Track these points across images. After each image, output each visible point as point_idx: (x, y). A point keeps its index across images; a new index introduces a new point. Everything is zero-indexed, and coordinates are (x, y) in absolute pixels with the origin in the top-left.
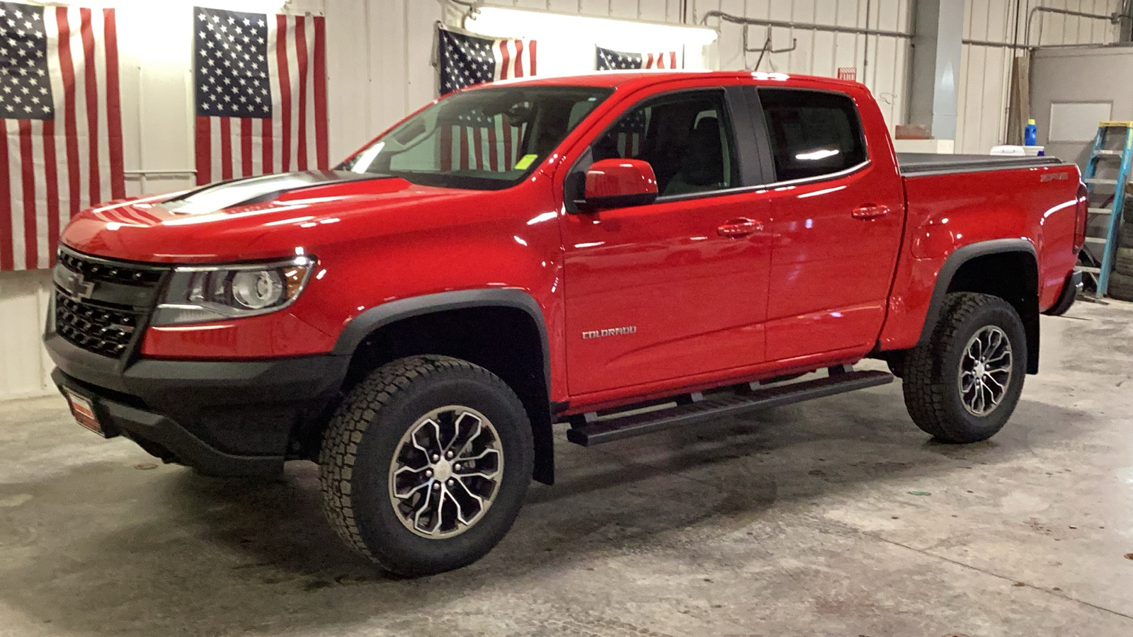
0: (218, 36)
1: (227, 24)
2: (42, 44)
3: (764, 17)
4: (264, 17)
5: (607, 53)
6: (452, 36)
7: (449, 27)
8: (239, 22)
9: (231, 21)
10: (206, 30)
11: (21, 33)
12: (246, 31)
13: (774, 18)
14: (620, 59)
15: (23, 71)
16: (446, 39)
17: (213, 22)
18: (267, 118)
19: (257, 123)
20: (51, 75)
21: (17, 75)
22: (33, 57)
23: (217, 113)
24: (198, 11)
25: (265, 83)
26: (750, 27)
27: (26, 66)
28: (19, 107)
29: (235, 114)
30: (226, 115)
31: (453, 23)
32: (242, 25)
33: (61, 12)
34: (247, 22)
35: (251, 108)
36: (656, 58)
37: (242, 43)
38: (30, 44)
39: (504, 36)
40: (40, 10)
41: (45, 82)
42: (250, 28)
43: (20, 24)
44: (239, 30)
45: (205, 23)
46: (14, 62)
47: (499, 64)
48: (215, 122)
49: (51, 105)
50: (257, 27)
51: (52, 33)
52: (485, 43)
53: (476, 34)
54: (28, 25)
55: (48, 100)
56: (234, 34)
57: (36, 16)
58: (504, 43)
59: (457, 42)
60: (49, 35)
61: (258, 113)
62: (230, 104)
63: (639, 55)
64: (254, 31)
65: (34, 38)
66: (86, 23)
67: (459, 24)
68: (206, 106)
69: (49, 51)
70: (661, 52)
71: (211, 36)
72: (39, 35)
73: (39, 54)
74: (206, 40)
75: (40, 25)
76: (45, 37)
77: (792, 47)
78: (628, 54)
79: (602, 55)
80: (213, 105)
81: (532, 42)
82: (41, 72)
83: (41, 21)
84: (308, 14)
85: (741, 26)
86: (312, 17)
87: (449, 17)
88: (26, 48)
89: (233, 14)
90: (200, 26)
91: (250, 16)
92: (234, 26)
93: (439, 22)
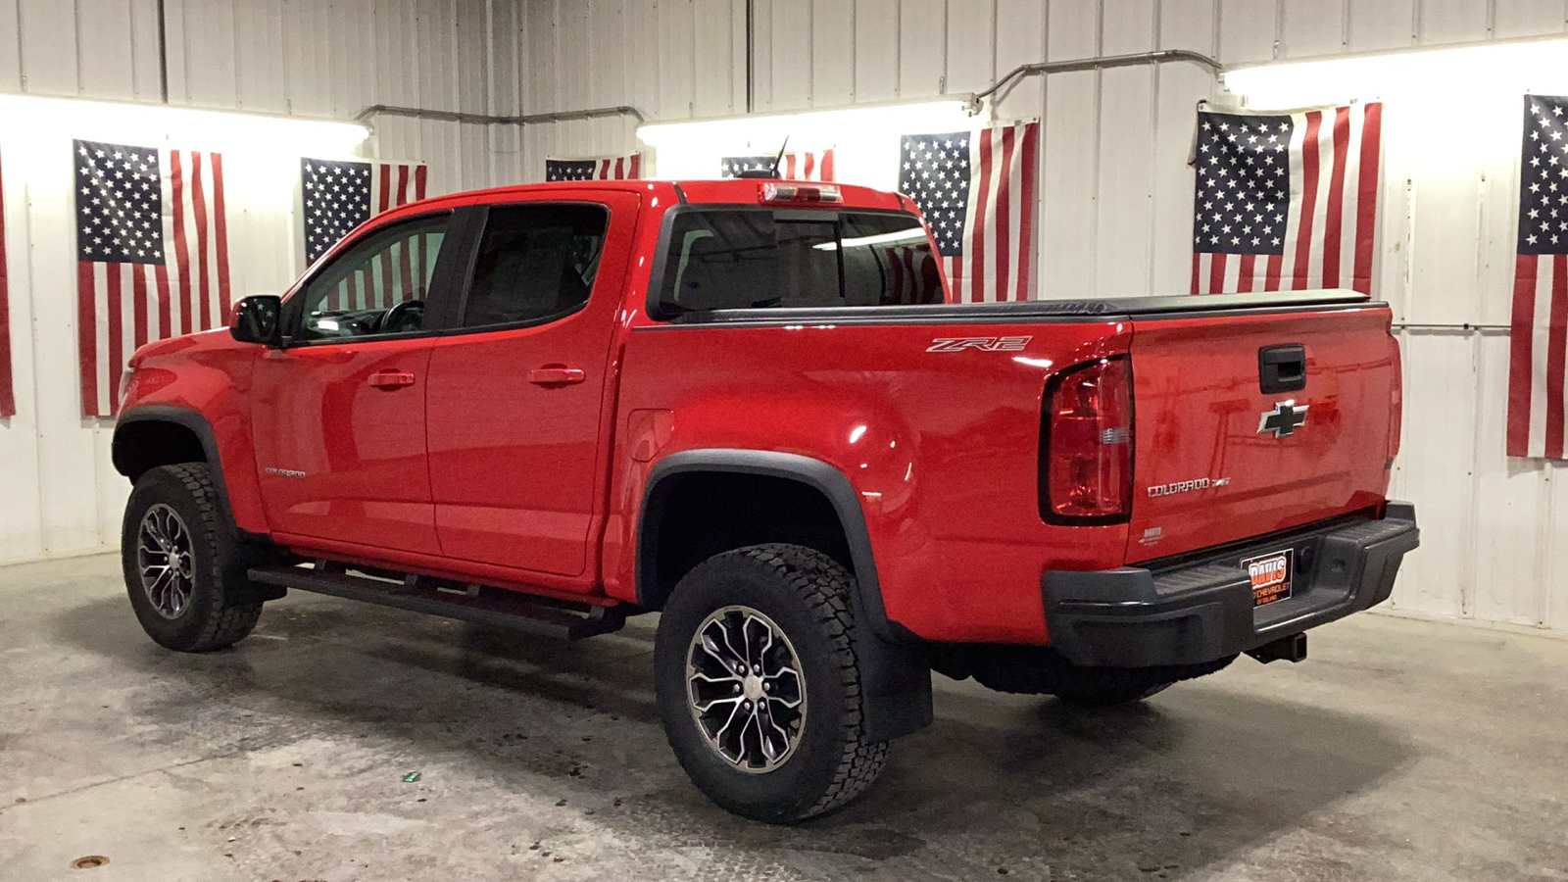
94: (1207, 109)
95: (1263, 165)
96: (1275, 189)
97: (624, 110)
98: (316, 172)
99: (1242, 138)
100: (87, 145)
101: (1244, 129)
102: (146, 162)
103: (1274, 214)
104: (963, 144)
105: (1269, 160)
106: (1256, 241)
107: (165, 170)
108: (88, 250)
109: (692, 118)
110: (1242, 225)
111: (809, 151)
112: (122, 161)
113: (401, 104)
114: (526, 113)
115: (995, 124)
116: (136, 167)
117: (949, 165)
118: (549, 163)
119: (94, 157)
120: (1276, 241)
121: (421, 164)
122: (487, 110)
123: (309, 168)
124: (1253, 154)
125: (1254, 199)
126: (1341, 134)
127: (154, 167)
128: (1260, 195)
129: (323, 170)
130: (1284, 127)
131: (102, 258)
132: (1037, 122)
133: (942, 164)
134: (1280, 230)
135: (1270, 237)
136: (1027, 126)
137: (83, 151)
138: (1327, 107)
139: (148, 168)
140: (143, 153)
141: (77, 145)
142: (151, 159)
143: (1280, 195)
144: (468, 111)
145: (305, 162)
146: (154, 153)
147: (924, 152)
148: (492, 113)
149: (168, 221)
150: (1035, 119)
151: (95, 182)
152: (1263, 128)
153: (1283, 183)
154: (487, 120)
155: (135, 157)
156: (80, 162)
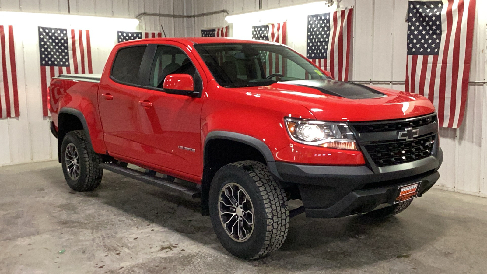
47: (443, 15)
60: (269, 35)
95: (432, 20)
96: (436, 30)
97: (223, 11)
98: (122, 35)
99: (424, 10)
100: (43, 28)
101: (425, 7)
102: (63, 33)
103: (436, 39)
104: (328, 17)
105: (434, 18)
106: (429, 50)
107: (69, 36)
108: (44, 62)
109: (243, 12)
110: (424, 44)
111: (279, 23)
112: (55, 33)
113: (152, 12)
114: (196, 14)
115: (338, 9)
116: (59, 35)
117: (323, 25)
118: (202, 31)
119: (45, 32)
120: (436, 50)
121: (160, 32)
122: (183, 13)
123: (120, 34)
124: (428, 16)
125: (428, 34)
126: (461, 7)
127: (66, 35)
128: (431, 32)
129: (125, 35)
130: (440, 5)
131: (48, 65)
132: (352, 8)
134: (438, 46)
135: (434, 48)
136: (349, 9)
137: (41, 30)
139: (64, 35)
140: (62, 30)
141: (39, 28)
142: (65, 32)
143: (438, 32)
144: (176, 13)
145: (118, 32)
146: (66, 30)
147: (315, 21)
148: (185, 14)
149: (71, 53)
150: (352, 7)
151: (45, 40)
152: (432, 6)
153: (439, 27)
154: (183, 17)
155: (59, 32)
156: (40, 34)
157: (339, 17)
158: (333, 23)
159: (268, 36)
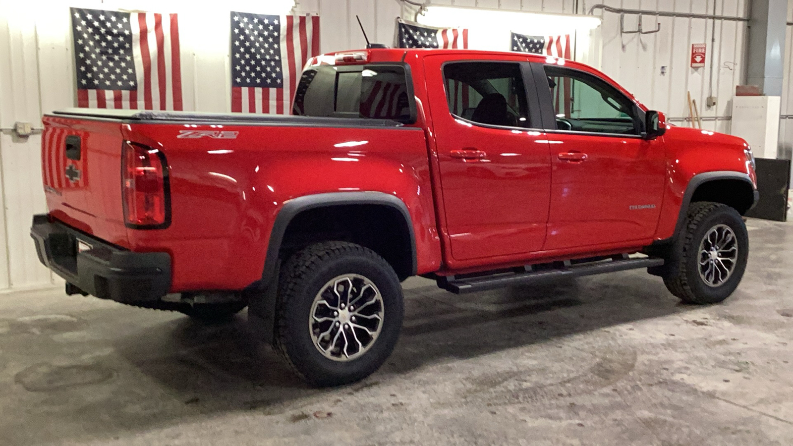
0: (247, 32)
1: (253, 23)
2: (129, 39)
3: (636, 8)
4: (278, 18)
5: (519, 37)
6: (408, 28)
7: (405, 21)
8: (261, 22)
9: (256, 21)
10: (239, 28)
11: (115, 31)
12: (266, 27)
13: (643, 9)
14: (529, 41)
15: (116, 58)
16: (403, 30)
17: (243, 22)
18: (280, 87)
19: (273, 91)
20: (135, 60)
21: (113, 60)
22: (124, 48)
23: (246, 85)
24: (233, 14)
25: (279, 63)
26: (626, 15)
27: (118, 54)
28: (114, 82)
29: (259, 85)
30: (252, 86)
31: (409, 18)
32: (263, 23)
33: (142, 16)
34: (266, 21)
35: (269, 81)
36: (555, 40)
37: (263, 36)
38: (121, 39)
39: (445, 26)
40: (127, 15)
41: (131, 64)
42: (268, 25)
43: (114, 25)
44: (261, 27)
45: (238, 22)
46: (110, 51)
48: (245, 91)
49: (135, 80)
50: (273, 24)
51: (136, 31)
52: (431, 31)
53: (425, 26)
54: (120, 26)
55: (133, 77)
56: (258, 29)
57: (125, 20)
58: (444, 32)
59: (411, 31)
61: (274, 84)
62: (255, 78)
63: (542, 38)
64: (271, 28)
65: (123, 35)
66: (158, 24)
67: (413, 19)
68: (238, 80)
69: (133, 44)
70: (559, 35)
71: (242, 31)
72: (127, 32)
73: (127, 45)
74: (239, 35)
75: (128, 26)
76: (131, 33)
77: (657, 29)
78: (534, 37)
79: (516, 38)
80: (244, 79)
81: (464, 30)
82: (128, 58)
83: (128, 23)
84: (308, 15)
85: (619, 15)
86: (310, 16)
87: (406, 14)
88: (118, 41)
89: (256, 16)
90: (235, 24)
91: (269, 17)
92: (258, 24)
93: (398, 18)
94: (403, 22)
117: (266, 33)
133: (261, 32)
138: (450, 28)
157: (296, 26)
158: (285, 33)
159: (130, 35)
